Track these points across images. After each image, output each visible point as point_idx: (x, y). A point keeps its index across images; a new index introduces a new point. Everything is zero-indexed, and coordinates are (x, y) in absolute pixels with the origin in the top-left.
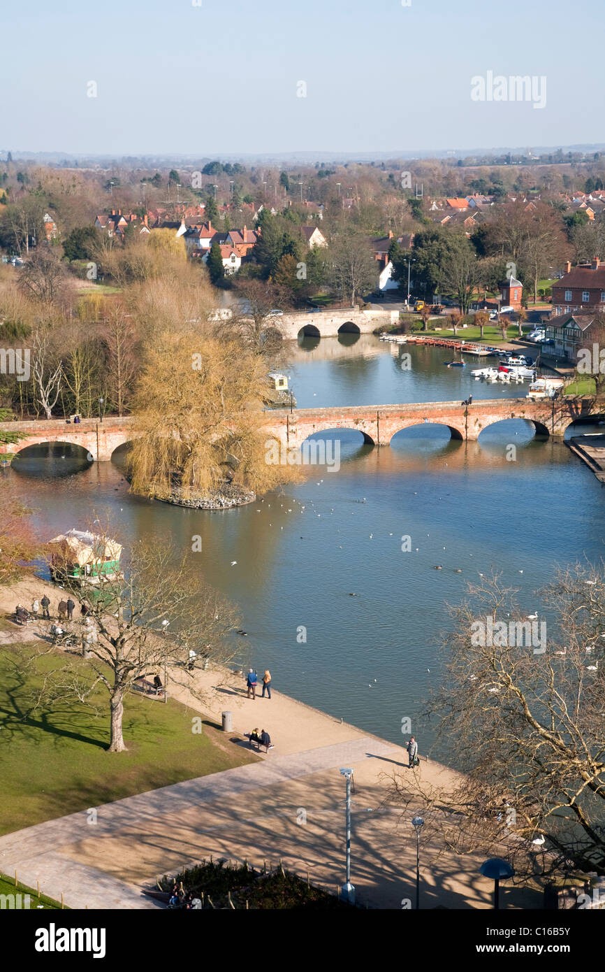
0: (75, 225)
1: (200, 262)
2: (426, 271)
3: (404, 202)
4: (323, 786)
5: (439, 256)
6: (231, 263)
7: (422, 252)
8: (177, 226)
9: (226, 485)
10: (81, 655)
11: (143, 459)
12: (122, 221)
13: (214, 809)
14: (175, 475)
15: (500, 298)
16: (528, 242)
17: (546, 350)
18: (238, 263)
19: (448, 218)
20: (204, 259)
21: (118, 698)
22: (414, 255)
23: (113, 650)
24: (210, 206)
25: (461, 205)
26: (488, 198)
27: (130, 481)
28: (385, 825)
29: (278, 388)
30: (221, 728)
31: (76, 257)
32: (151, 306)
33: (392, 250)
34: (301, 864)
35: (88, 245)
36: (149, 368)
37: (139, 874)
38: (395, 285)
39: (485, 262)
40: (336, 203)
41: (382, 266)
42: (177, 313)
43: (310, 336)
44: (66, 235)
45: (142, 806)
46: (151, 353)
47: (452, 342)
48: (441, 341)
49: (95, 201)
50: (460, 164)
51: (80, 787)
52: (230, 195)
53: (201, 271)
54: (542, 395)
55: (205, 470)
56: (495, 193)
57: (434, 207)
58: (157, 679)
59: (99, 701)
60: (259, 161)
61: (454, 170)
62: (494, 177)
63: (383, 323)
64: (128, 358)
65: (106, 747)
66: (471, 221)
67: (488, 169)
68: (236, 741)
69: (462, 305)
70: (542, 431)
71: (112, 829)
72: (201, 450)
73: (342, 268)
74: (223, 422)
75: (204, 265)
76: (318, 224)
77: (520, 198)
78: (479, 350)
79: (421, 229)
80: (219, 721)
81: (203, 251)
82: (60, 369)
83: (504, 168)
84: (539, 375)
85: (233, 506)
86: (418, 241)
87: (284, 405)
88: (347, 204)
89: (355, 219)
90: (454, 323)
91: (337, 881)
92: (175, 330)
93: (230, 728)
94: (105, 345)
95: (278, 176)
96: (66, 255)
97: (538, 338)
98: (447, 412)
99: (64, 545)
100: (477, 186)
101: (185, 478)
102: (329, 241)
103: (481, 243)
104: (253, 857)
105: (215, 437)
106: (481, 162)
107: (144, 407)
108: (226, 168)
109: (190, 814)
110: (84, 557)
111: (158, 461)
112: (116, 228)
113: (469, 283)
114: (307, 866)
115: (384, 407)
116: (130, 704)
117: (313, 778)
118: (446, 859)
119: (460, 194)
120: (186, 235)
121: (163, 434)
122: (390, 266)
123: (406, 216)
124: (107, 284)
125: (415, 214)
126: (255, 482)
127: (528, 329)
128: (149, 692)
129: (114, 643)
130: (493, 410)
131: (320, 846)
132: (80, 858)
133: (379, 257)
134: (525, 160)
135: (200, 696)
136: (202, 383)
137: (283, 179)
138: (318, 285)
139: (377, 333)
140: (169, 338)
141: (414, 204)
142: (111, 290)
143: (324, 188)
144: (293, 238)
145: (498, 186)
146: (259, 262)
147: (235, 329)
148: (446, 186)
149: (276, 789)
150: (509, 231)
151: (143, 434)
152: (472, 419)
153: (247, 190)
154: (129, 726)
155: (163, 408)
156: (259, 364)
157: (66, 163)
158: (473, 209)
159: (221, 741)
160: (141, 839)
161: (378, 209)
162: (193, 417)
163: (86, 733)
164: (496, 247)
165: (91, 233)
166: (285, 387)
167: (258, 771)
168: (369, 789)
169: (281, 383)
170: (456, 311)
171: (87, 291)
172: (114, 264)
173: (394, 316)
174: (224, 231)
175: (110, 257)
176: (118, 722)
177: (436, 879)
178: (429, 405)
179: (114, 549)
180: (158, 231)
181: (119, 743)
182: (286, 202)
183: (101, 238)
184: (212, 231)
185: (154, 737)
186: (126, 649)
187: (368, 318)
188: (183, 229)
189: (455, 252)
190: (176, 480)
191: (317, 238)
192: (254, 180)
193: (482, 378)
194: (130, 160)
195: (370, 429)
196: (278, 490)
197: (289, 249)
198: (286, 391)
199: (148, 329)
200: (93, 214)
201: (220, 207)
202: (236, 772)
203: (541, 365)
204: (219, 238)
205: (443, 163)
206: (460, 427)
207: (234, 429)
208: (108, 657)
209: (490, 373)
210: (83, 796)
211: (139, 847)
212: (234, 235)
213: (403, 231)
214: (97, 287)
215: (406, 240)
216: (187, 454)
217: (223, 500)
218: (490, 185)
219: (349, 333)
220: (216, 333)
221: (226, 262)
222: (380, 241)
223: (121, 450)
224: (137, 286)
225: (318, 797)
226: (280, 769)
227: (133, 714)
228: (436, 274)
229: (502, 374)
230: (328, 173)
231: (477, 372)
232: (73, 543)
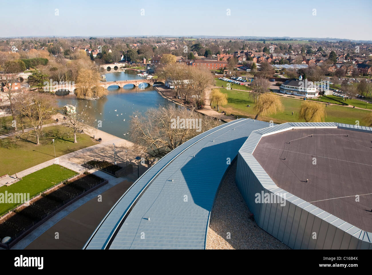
0: (66, 49)
1: (89, 55)
2: (129, 57)
3: (126, 44)
4: (111, 147)
5: (132, 54)
6: (95, 56)
7: (128, 54)
8: (85, 49)
9: (94, 96)
10: (69, 127)
11: (79, 91)
12: (75, 48)
13: (93, 152)
14: (85, 94)
15: (142, 62)
16: (146, 52)
17: (150, 71)
18: (96, 56)
19: (133, 47)
20: (90, 55)
21: (75, 134)
22: (127, 54)
23: (74, 126)
24: (91, 45)
25: (136, 45)
26: (140, 44)
27: (77, 95)
28: (121, 153)
29: (104, 78)
30: (94, 138)
31: (66, 55)
32: (79, 64)
33: (123, 53)
34: (107, 160)
35: (68, 53)
36: (79, 75)
37: (79, 163)
38: (124, 59)
39: (140, 55)
40: (113, 45)
41: (122, 56)
42: (84, 65)
43: (109, 69)
44: (64, 51)
45: (79, 152)
46: (79, 73)
47: (134, 69)
48: (132, 69)
49: (70, 45)
50: (136, 38)
51: (69, 150)
52: (94, 43)
53: (89, 57)
54: (149, 79)
55: (90, 93)
56: (141, 43)
57: (131, 45)
58: (82, 130)
59: (72, 135)
60: (100, 37)
61: (135, 39)
62: (141, 40)
63: (122, 66)
64: (76, 73)
65: (74, 142)
66: (137, 48)
67: (140, 39)
68: (96, 140)
69: (136, 63)
70: (149, 85)
71: (75, 157)
72: (89, 90)
73: (114, 56)
74: (93, 85)
75: (90, 56)
76: (110, 48)
77: (146, 44)
78: (139, 71)
79: (128, 49)
80: (93, 137)
81: (89, 54)
82: (63, 76)
83: (143, 39)
84: (149, 75)
85: (95, 99)
86: (128, 51)
87: (104, 81)
88: (116, 45)
89: (117, 48)
90: (134, 66)
91: (113, 162)
92: (84, 68)
93: (95, 138)
94: (71, 71)
95: (103, 40)
96: (65, 54)
97: (149, 68)
98: (133, 82)
99: (65, 107)
100: (138, 42)
101: (87, 95)
102: (112, 51)
103: (139, 52)
104: (99, 159)
105: (92, 87)
106: (139, 38)
107: (78, 82)
108: (94, 38)
109: (89, 153)
110: (68, 109)
111: (81, 92)
112: (73, 50)
113: (137, 59)
114: (109, 160)
115: (122, 81)
116: (78, 135)
117: (110, 146)
118: (131, 157)
119: (136, 43)
120: (86, 51)
121: (82, 87)
122: (123, 56)
123: (126, 47)
124: (72, 60)
125: (128, 47)
126: (99, 95)
127: (147, 67)
128: (81, 133)
129: (74, 125)
130: (141, 81)
131: (110, 157)
132: (70, 162)
133: (121, 54)
134: (147, 38)
135: (89, 133)
136: (89, 78)
137: (104, 40)
138: (111, 59)
139: (121, 68)
140: (82, 70)
141: (127, 45)
142: (73, 61)
143: (111, 42)
144: (106, 51)
145: (142, 42)
146: (100, 55)
147: (95, 68)
148: (133, 41)
149: (103, 149)
150: (143, 50)
151: (78, 87)
152: (137, 83)
153: (98, 42)
154: (77, 139)
155: (82, 82)
156: (99, 74)
157: (65, 38)
158: (138, 46)
159: (93, 140)
160: (80, 158)
161: (121, 46)
162: (87, 84)
163: (70, 140)
164: (142, 53)
165: (69, 50)
166: (105, 78)
167: (99, 145)
168: (119, 147)
169: (104, 77)
170: (135, 64)
171: (68, 61)
172: (73, 56)
173: (124, 65)
174: (93, 50)
175: (72, 55)
176: (75, 138)
177: (130, 161)
178: (130, 80)
179: (74, 108)
180: (81, 50)
181: (76, 141)
182: (104, 44)
183: (71, 51)
184: (91, 50)
185: (82, 140)
186: (76, 125)
187: (119, 65)
188: (86, 50)
189: (134, 53)
190: (85, 95)
191: (110, 51)
192: (99, 40)
193: (139, 76)
194: (76, 37)
195: (119, 85)
196: (103, 96)
197: (105, 53)
198: (105, 79)
199: (79, 68)
200: (69, 47)
201: (93, 45)
202: (96, 146)
203: (149, 73)
204: (93, 51)
205: (132, 38)
206: (135, 85)
207: (95, 86)
208: (73, 127)
209: (140, 75)
210: (69, 152)
211: (80, 159)
212: (95, 50)
213: (125, 50)
214: (70, 60)
215: (126, 51)
216: (87, 90)
217: (93, 98)
218: (141, 42)
219: (116, 68)
220: (91, 69)
221: (94, 55)
222: (121, 52)
223: (75, 90)
224: (77, 60)
225: (110, 149)
226: (104, 145)
227: (78, 137)
228: (131, 57)
229: (143, 75)
230: (112, 39)
231: (138, 75)
232: (67, 107)
